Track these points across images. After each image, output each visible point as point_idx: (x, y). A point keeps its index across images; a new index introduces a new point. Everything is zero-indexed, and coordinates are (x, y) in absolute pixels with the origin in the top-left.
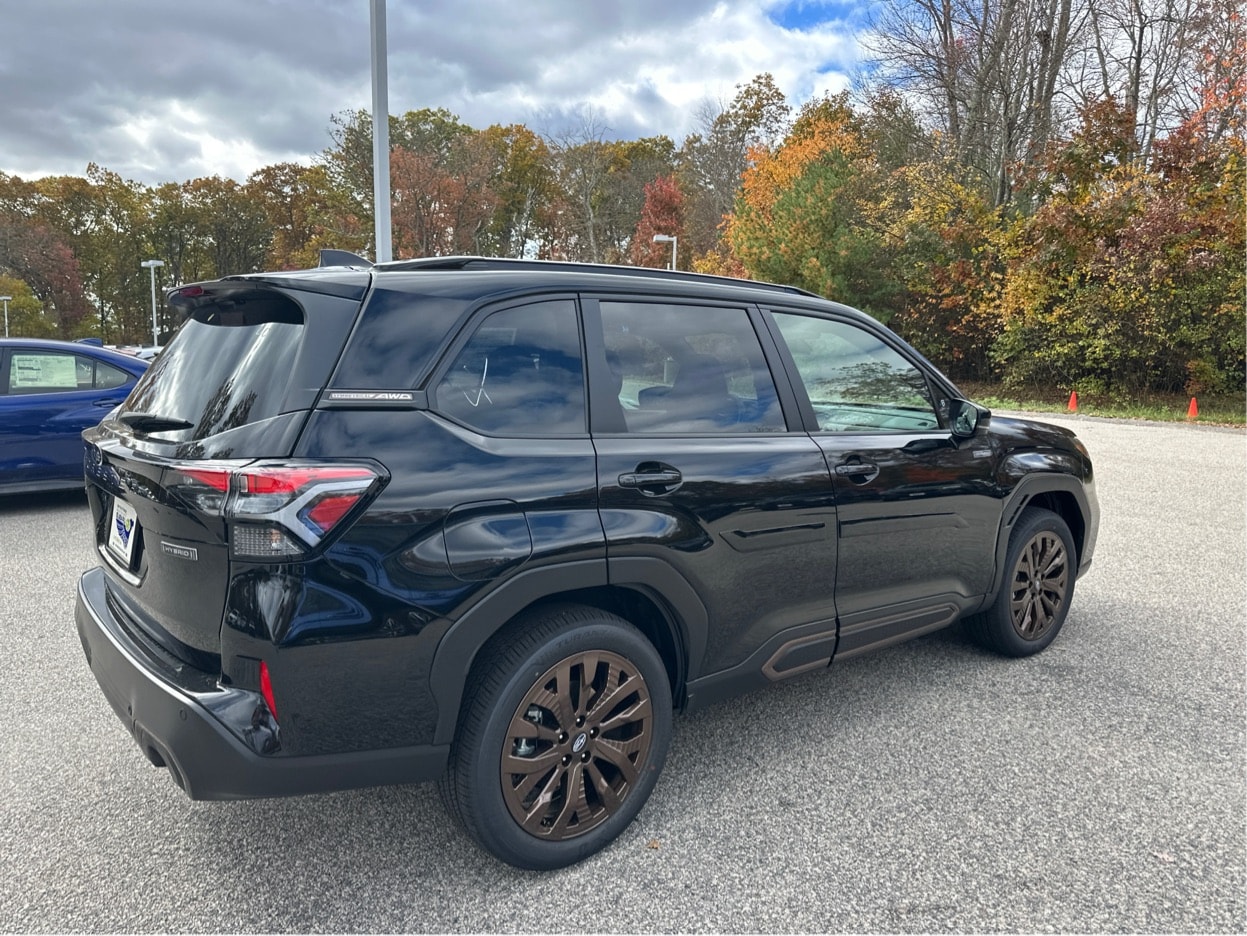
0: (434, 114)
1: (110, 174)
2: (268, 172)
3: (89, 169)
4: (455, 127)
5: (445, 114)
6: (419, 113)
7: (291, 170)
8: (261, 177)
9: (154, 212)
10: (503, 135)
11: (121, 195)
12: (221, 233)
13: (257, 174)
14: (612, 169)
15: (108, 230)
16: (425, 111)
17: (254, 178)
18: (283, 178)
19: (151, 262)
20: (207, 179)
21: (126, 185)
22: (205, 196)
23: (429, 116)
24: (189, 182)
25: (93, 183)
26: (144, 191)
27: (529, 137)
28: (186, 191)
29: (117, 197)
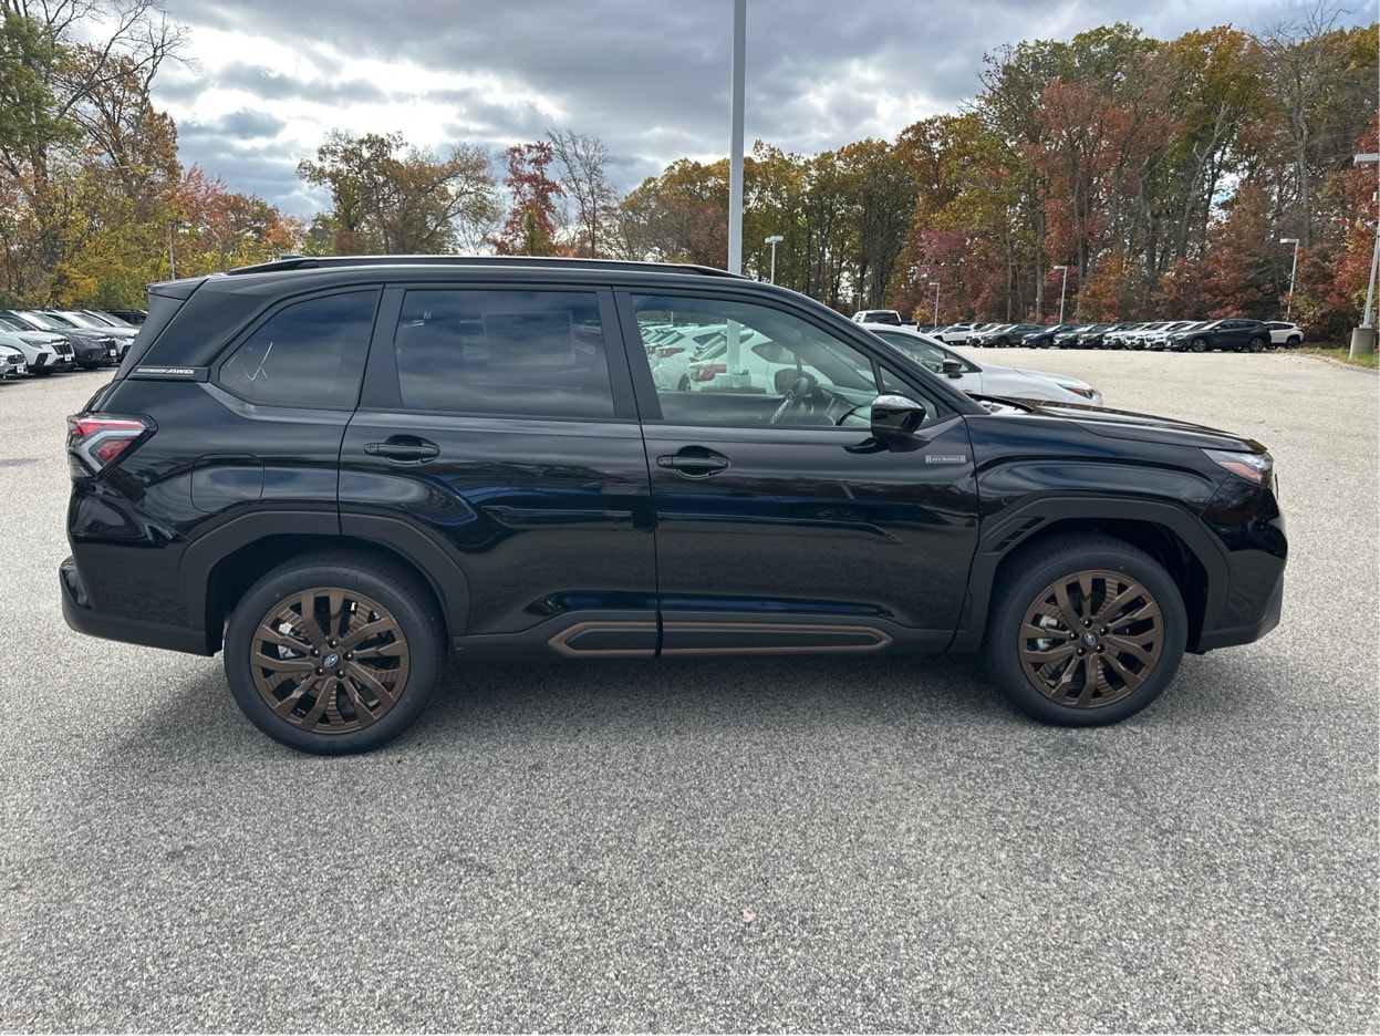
0: (1109, 32)
1: (773, 149)
2: (918, 129)
3: (756, 147)
4: (1134, 43)
5: (1123, 29)
6: (1092, 33)
7: (943, 123)
8: (910, 134)
9: (810, 184)
10: (1200, 43)
11: (781, 170)
12: (869, 201)
13: (907, 131)
14: (1353, 65)
15: (769, 207)
16: (1098, 30)
17: (904, 137)
18: (933, 132)
19: (772, 238)
20: (860, 143)
21: (787, 158)
22: (857, 162)
23: (1104, 35)
24: (843, 149)
25: (757, 160)
26: (802, 164)
27: (1235, 39)
28: (839, 158)
29: (778, 172)
